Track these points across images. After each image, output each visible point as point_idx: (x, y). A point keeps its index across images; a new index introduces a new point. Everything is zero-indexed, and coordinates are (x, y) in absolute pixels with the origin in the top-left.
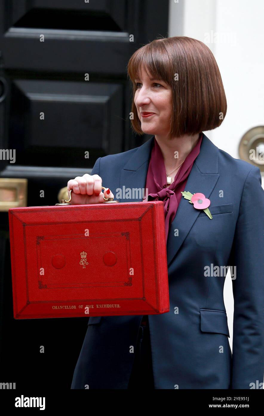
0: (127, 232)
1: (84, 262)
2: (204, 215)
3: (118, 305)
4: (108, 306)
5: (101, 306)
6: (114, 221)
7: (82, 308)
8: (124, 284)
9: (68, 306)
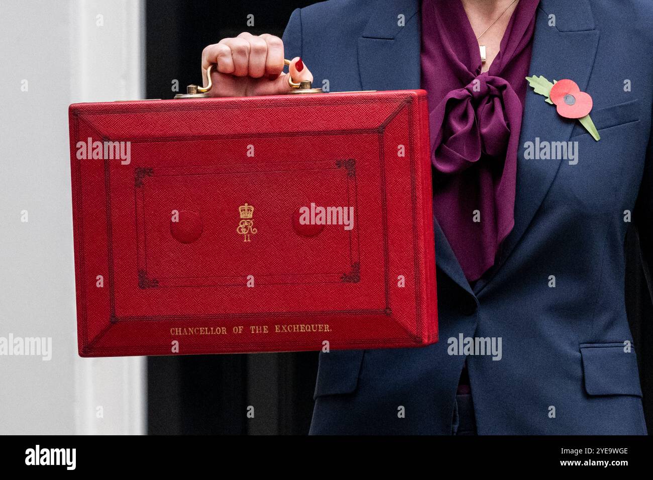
0: (350, 160)
1: (246, 227)
2: (581, 131)
3: (327, 327)
4: (303, 328)
5: (286, 329)
6: (319, 133)
7: (240, 332)
8: (342, 278)
9: (206, 328)
